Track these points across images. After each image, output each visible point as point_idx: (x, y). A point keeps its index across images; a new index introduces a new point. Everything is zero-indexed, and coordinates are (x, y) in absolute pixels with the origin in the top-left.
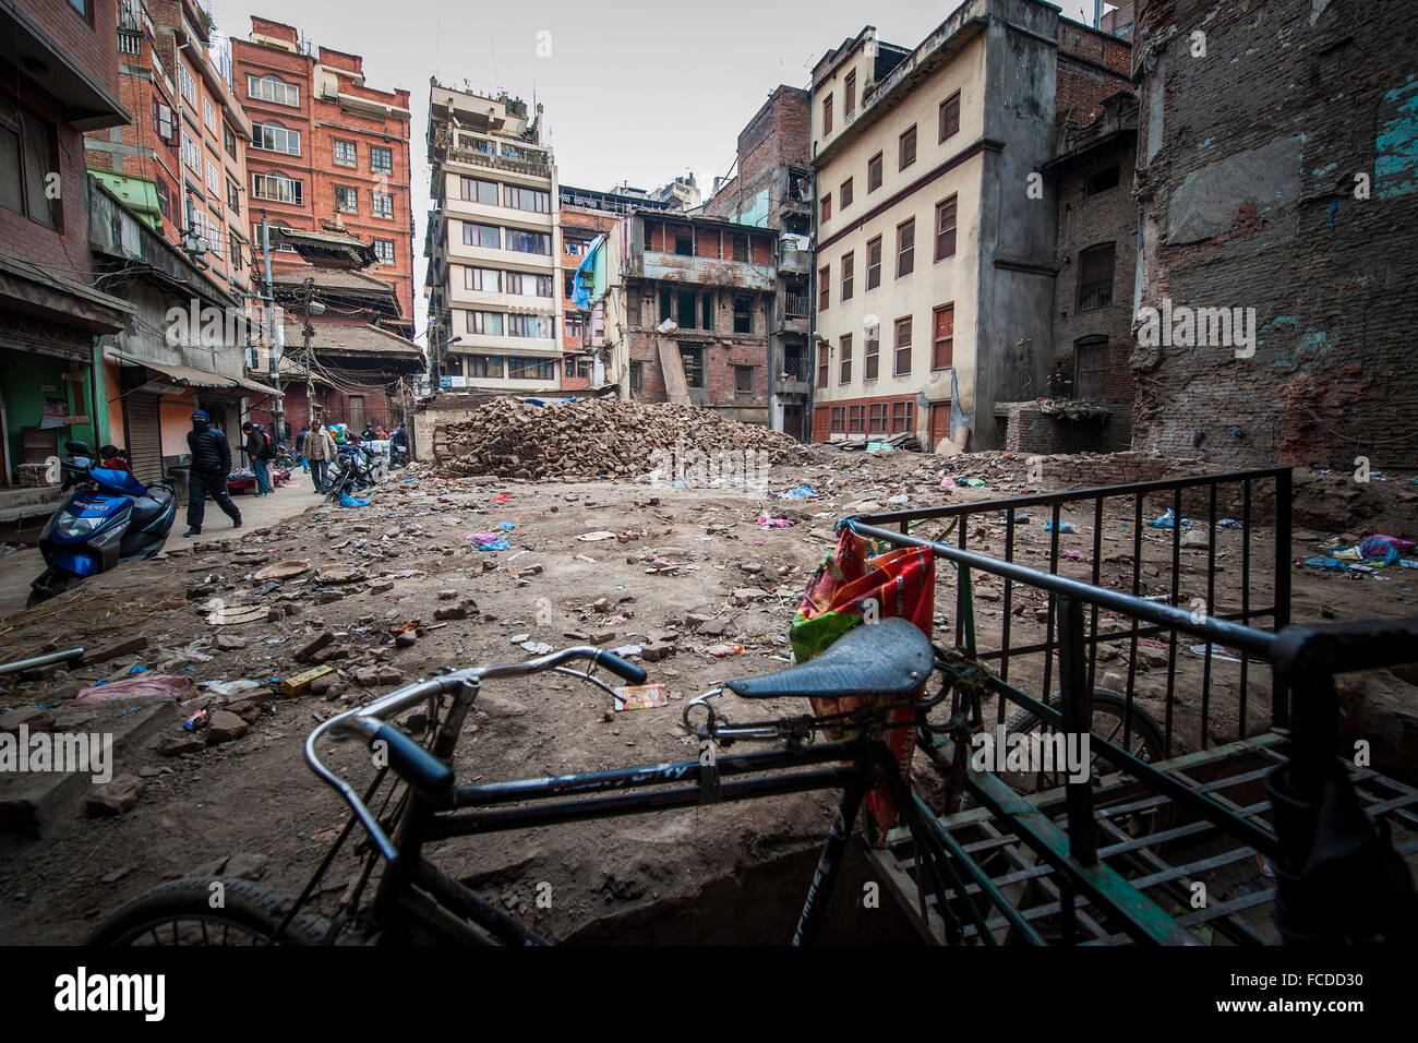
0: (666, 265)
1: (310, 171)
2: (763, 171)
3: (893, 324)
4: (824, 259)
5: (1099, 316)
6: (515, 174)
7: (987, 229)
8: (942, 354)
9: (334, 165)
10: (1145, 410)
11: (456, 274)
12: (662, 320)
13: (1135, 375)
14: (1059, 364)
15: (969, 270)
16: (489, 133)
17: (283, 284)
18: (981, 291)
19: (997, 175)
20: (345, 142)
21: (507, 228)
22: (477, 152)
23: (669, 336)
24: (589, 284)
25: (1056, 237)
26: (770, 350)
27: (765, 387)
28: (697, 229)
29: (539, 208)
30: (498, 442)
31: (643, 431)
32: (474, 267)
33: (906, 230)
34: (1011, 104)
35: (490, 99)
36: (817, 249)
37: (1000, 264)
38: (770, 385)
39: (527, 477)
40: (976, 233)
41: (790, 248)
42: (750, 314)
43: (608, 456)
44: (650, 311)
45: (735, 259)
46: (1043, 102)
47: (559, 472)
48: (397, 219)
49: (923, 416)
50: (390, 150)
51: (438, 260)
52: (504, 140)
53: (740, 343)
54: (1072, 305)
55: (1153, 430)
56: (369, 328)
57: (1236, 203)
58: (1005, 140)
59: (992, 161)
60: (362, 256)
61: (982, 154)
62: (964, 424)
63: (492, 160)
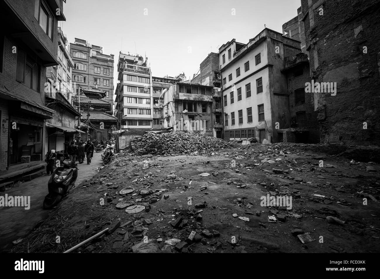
0: (185, 96)
1: (88, 74)
2: (208, 72)
3: (246, 109)
4: (225, 93)
5: (302, 106)
6: (141, 74)
7: (271, 86)
8: (261, 117)
9: (94, 73)
10: (323, 131)
11: (125, 99)
12: (184, 110)
13: (319, 122)
14: (292, 119)
15: (267, 95)
16: (134, 64)
17: (83, 103)
18: (271, 101)
19: (272, 72)
20: (97, 67)
21: (139, 87)
22: (131, 69)
23: (186, 114)
24: (162, 101)
25: (288, 87)
26: (212, 117)
27: (211, 126)
28: (192, 87)
29: (147, 82)
30: (151, 145)
31: (189, 140)
32: (130, 97)
33: (248, 86)
34: (274, 56)
35: (134, 56)
36: (223, 91)
37: (275, 94)
38: (212, 126)
39: (160, 154)
40: (268, 87)
41: (216, 91)
42: (206, 108)
43: (181, 148)
44: (181, 108)
45: (202, 94)
46: (281, 55)
47: (169, 152)
48: (110, 85)
49: (257, 133)
50: (109, 69)
51: (119, 95)
52: (138, 66)
53: (204, 115)
54: (294, 104)
55: (327, 136)
56: (103, 114)
57: (341, 79)
58: (273, 64)
59: (270, 69)
60: (102, 95)
61: (268, 68)
62: (270, 135)
63: (135, 71)
